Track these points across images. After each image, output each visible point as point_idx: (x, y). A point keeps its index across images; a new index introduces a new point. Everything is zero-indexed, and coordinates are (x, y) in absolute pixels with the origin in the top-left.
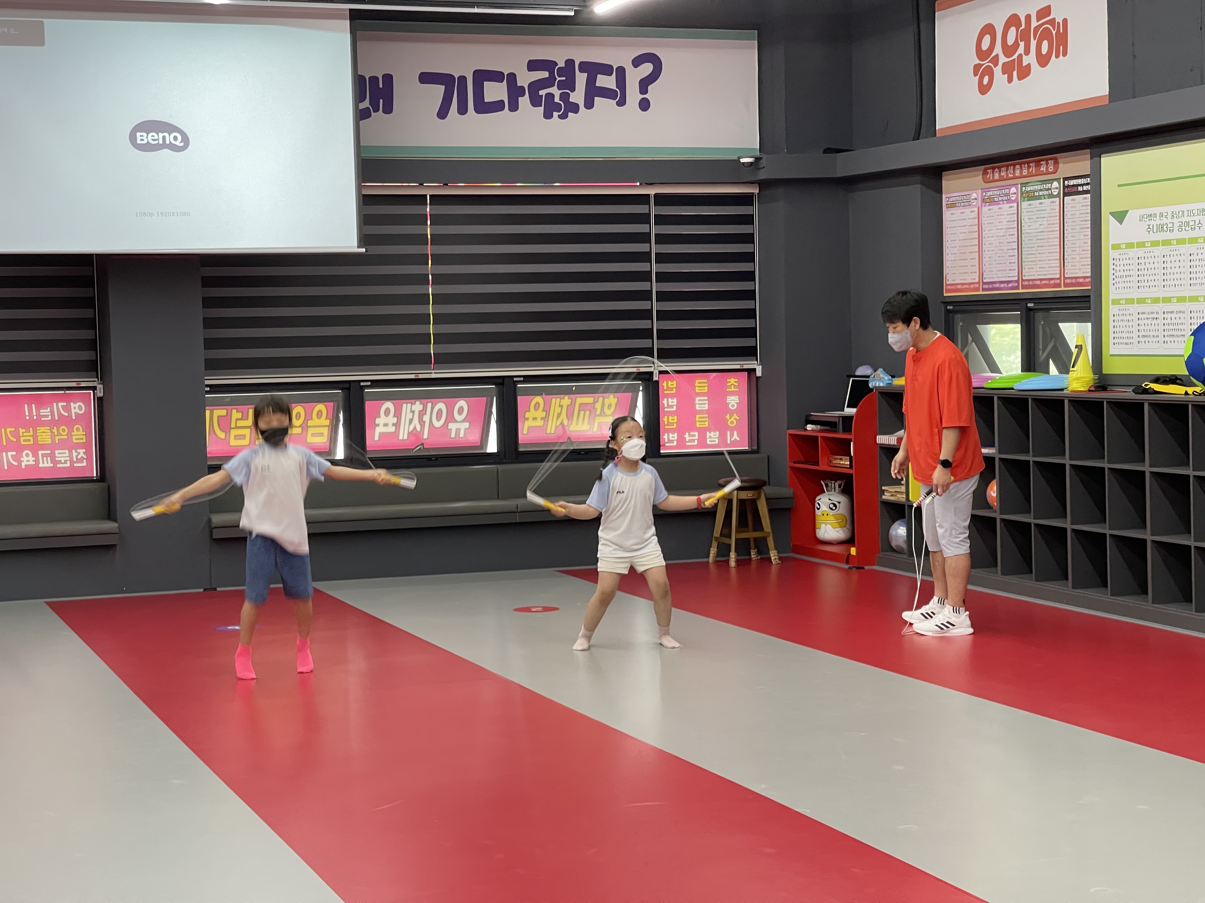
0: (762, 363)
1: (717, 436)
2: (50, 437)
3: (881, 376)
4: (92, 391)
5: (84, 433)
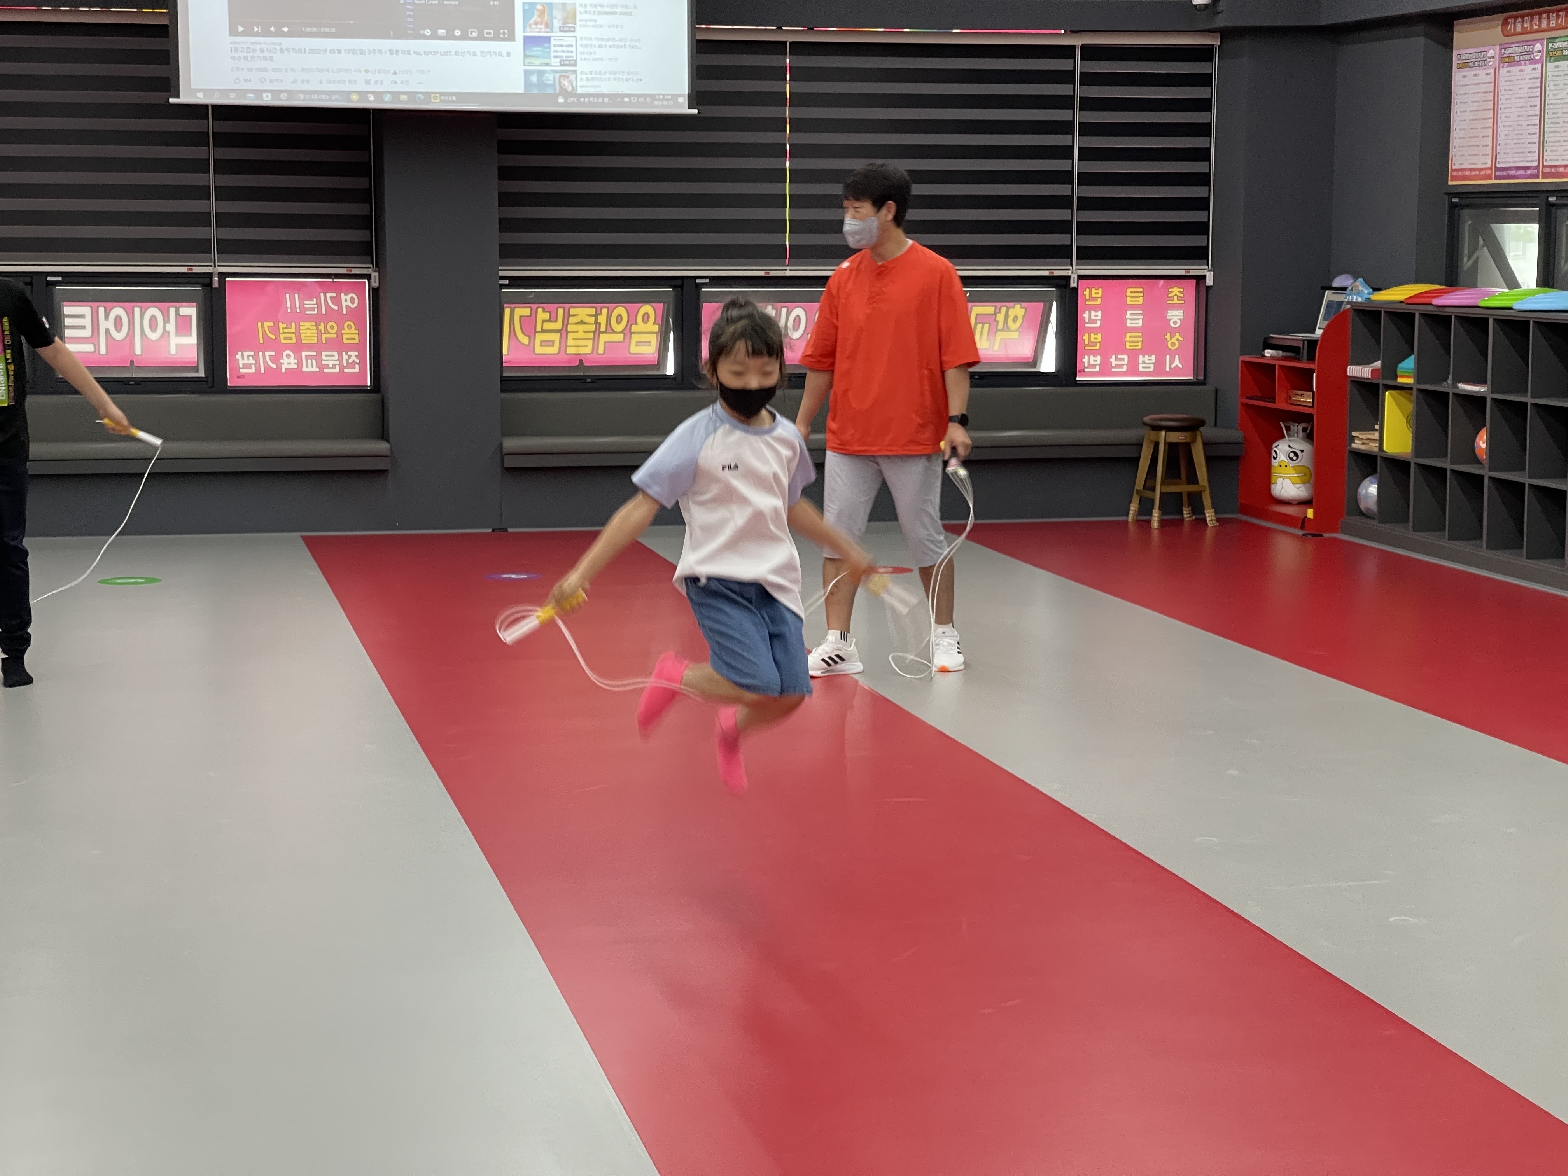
0: (1214, 269)
1: (1153, 361)
2: (316, 335)
3: (1361, 288)
4: (367, 281)
5: (357, 332)
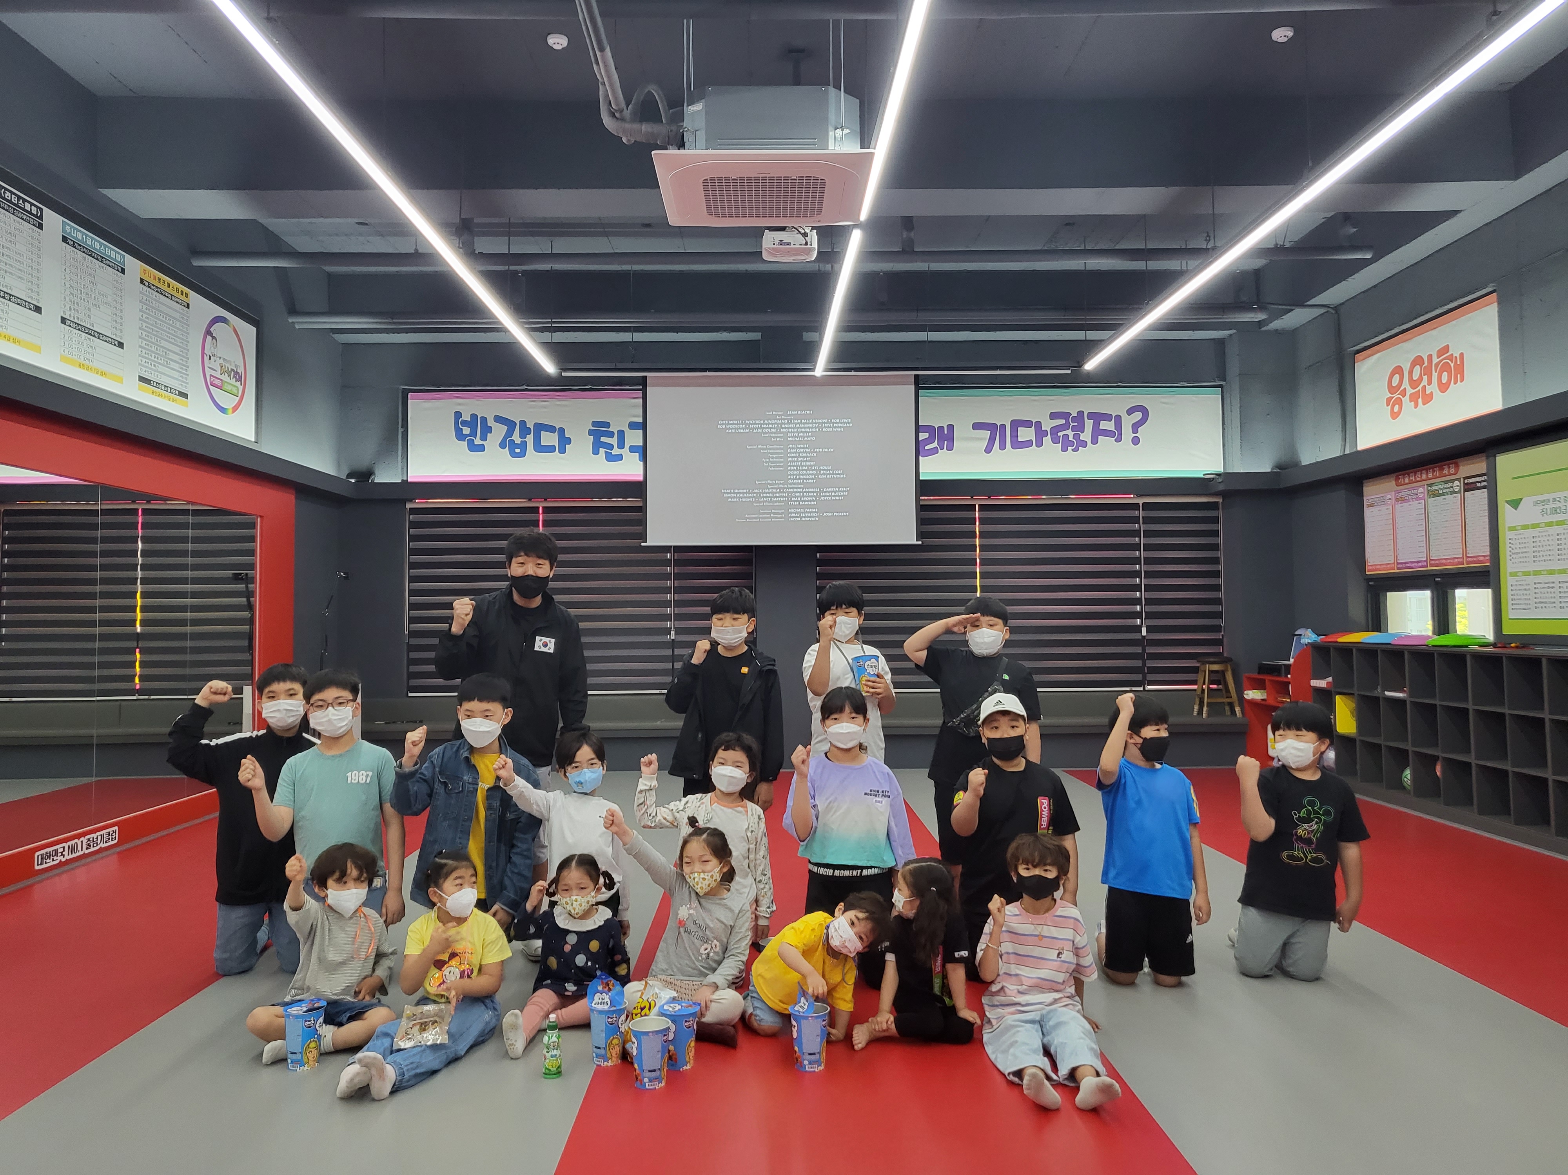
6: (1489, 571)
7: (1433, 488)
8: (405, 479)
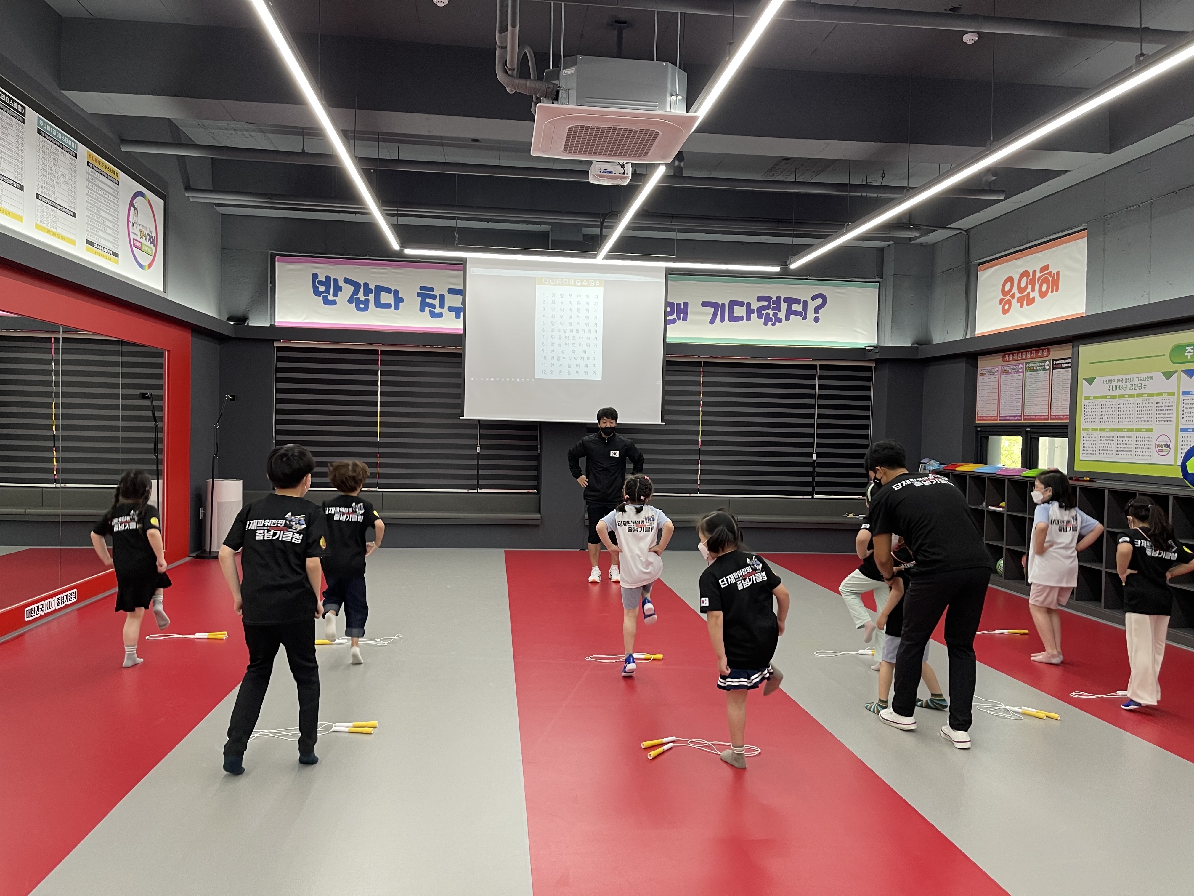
6: (1068, 426)
7: (1030, 365)
8: (273, 323)
